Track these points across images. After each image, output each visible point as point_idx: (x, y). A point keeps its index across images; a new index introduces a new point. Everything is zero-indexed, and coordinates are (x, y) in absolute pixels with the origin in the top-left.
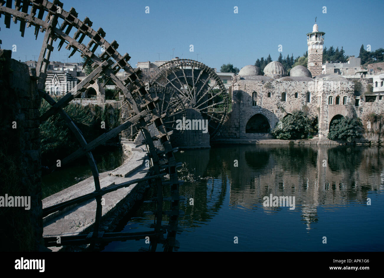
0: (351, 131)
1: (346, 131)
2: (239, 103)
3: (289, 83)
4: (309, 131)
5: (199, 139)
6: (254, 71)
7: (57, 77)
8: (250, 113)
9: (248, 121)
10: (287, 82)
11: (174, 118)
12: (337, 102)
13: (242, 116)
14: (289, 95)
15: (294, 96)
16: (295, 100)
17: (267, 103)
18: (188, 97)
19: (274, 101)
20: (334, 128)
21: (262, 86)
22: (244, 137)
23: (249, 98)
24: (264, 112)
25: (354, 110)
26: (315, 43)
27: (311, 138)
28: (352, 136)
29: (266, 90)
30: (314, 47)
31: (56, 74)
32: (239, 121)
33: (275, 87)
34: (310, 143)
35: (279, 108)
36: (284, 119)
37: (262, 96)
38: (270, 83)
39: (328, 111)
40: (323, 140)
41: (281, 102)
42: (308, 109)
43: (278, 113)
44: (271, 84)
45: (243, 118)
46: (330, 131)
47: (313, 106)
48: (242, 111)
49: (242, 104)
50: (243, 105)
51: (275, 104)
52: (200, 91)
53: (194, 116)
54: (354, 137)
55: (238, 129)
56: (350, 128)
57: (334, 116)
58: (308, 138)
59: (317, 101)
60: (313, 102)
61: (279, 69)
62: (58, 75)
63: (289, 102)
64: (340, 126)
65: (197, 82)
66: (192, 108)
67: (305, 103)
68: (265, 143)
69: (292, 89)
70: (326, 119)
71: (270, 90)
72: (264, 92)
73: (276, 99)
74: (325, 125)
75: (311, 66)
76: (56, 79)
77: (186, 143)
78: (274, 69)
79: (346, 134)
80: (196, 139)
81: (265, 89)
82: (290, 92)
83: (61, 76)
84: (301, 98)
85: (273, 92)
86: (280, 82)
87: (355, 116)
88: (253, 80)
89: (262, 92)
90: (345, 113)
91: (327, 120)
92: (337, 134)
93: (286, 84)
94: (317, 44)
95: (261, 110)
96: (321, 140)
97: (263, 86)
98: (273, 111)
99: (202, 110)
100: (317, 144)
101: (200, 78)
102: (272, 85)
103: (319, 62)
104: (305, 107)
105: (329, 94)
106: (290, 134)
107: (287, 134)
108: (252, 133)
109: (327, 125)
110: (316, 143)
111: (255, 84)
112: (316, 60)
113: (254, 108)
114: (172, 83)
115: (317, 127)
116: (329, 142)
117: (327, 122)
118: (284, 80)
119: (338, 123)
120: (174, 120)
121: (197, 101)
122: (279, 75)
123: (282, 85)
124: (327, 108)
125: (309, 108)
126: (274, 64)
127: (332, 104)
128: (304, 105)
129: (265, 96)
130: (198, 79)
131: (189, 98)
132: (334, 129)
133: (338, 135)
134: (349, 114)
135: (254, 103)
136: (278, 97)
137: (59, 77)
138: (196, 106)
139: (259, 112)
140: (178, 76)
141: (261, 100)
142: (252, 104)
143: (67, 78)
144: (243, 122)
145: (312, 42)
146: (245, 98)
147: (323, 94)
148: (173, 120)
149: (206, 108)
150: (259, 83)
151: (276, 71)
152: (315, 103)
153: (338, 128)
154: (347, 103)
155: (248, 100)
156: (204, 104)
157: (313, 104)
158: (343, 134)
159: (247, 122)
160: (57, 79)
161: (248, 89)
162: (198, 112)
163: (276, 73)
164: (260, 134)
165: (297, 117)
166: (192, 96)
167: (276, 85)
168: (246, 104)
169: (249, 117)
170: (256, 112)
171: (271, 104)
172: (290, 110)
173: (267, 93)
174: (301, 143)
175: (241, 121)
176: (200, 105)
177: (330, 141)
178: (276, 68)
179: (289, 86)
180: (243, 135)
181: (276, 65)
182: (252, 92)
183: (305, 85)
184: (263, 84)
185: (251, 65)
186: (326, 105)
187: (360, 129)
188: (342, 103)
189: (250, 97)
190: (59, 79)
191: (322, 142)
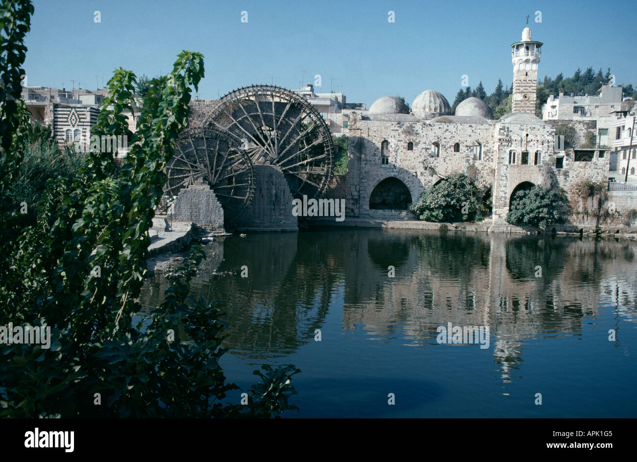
0: (545, 210)
1: (537, 211)
2: (360, 159)
3: (445, 126)
4: (477, 209)
5: (280, 216)
6: (392, 107)
7: (75, 113)
8: (378, 175)
9: (374, 190)
10: (441, 124)
11: (234, 180)
12: (525, 160)
13: (363, 181)
14: (445, 148)
15: (453, 149)
16: (455, 155)
17: (406, 160)
18: (265, 147)
19: (418, 157)
20: (518, 204)
21: (398, 130)
22: (366, 216)
23: (375, 151)
24: (401, 174)
25: (554, 174)
26: (524, 60)
27: (480, 220)
28: (547, 219)
29: (405, 137)
30: (522, 67)
31: (73, 109)
32: (359, 189)
33: (421, 132)
34: (476, 229)
35: (426, 168)
36: (435, 187)
37: (398, 148)
38: (411, 127)
39: (508, 175)
40: (498, 225)
41: (430, 159)
42: (477, 172)
43: (425, 176)
44: (414, 127)
45: (366, 184)
46: (510, 210)
47: (485, 166)
48: (363, 173)
49: (364, 160)
50: (365, 162)
51: (420, 162)
52: (285, 138)
53: (272, 177)
54: (550, 220)
55: (357, 202)
56: (544, 205)
57: (518, 184)
58: (475, 221)
59: (492, 157)
60: (485, 159)
61: (435, 103)
62: (77, 110)
63: (445, 159)
64: (527, 201)
65: (281, 122)
66: (271, 164)
67: (471, 161)
68: (398, 226)
69: (450, 137)
70: (503, 189)
71: (412, 137)
72: (402, 141)
73: (421, 153)
74: (503, 199)
75: (517, 100)
76: (73, 116)
77: (258, 222)
78: (427, 104)
79: (537, 215)
80: (275, 215)
81: (403, 136)
82: (445, 142)
83: (81, 111)
84: (465, 152)
85: (417, 141)
86: (430, 125)
87: (554, 185)
88: (384, 120)
89: (399, 141)
90: (538, 179)
91: (506, 190)
92: (520, 215)
93: (440, 128)
94: (527, 61)
95: (397, 172)
96: (495, 224)
97: (400, 130)
98: (416, 172)
99: (288, 169)
100: (487, 231)
101: (286, 116)
102: (415, 129)
103: (531, 92)
104: (472, 168)
105: (511, 146)
106: (442, 213)
107: (437, 213)
108: (381, 209)
109: (506, 199)
110: (485, 230)
111: (386, 128)
112: (525, 89)
113: (385, 168)
114: (239, 124)
115: (491, 203)
116: (509, 228)
117: (505, 193)
118: (437, 122)
119: (524, 196)
120: (234, 183)
121: (279, 154)
122: (433, 114)
123: (432, 130)
124: (506, 169)
125: (478, 170)
126: (428, 95)
127: (516, 164)
128: (469, 164)
129: (404, 148)
130: (282, 118)
131: (267, 149)
132: (518, 207)
133: (523, 215)
134: (545, 181)
135: (385, 160)
136: (426, 151)
137: (78, 113)
138: (278, 162)
139: (392, 174)
140: (249, 112)
141: (396, 155)
142: (381, 161)
143: (91, 115)
144: (365, 190)
145: (519, 58)
146: (369, 151)
147: (499, 146)
148: (232, 184)
149: (295, 165)
150: (393, 126)
151: (430, 106)
152: (489, 161)
153: (524, 204)
154: (541, 162)
155: (375, 154)
156: (292, 158)
157: (486, 163)
158: (532, 215)
159: (372, 191)
160: (75, 116)
161: (375, 136)
162: (280, 172)
163: (430, 109)
164: (393, 212)
165: (455, 185)
166: (272, 145)
167: (422, 129)
168: (371, 161)
169: (375, 183)
170: (388, 173)
171: (413, 162)
172: (446, 172)
173: (405, 142)
174: (459, 229)
175: (361, 189)
176: (286, 160)
177: (511, 227)
178: (430, 102)
179: (445, 131)
180: (365, 212)
181: (430, 97)
182: (381, 141)
183: (473, 131)
184: (401, 127)
185: (390, 97)
186: (504, 165)
187: (563, 208)
188: (532, 163)
189: (378, 148)
190: (78, 116)
191: (496, 227)
